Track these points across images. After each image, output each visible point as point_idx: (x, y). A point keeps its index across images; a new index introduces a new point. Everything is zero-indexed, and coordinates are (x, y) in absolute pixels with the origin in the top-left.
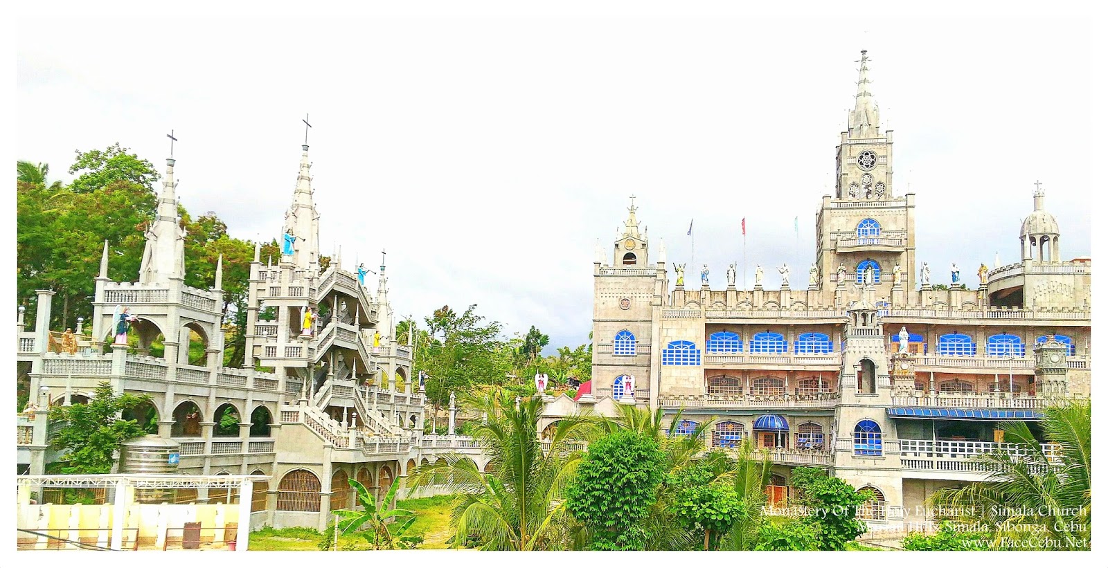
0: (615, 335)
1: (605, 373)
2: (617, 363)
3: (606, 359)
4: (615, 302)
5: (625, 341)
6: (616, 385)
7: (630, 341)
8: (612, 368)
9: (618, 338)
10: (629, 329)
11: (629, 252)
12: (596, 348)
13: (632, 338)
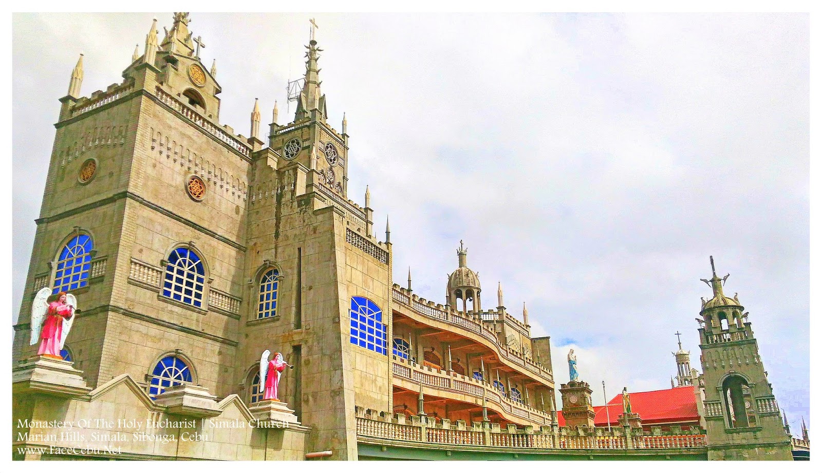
0: (170, 250)
1: (136, 338)
2: (165, 318)
3: (146, 301)
4: (176, 177)
5: (186, 270)
6: (156, 377)
7: (196, 275)
8: (154, 330)
9: (173, 258)
10: (198, 245)
11: (193, 87)
12: (125, 268)
13: (200, 269)
